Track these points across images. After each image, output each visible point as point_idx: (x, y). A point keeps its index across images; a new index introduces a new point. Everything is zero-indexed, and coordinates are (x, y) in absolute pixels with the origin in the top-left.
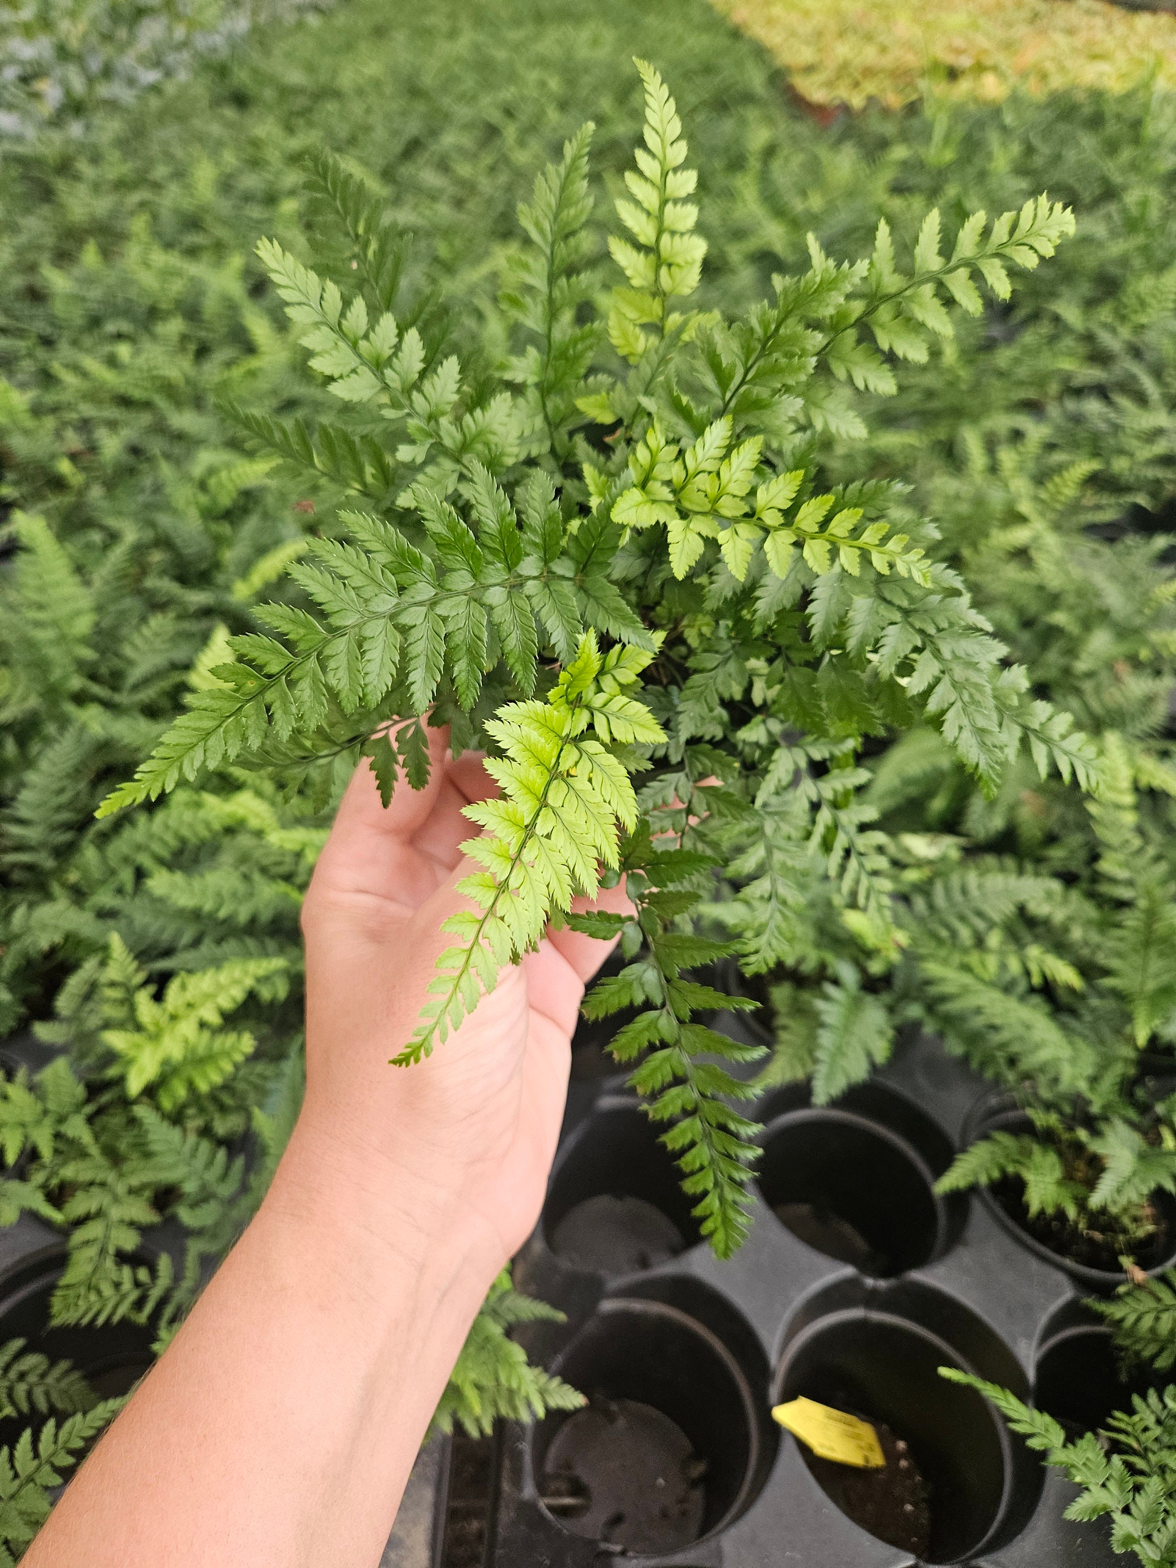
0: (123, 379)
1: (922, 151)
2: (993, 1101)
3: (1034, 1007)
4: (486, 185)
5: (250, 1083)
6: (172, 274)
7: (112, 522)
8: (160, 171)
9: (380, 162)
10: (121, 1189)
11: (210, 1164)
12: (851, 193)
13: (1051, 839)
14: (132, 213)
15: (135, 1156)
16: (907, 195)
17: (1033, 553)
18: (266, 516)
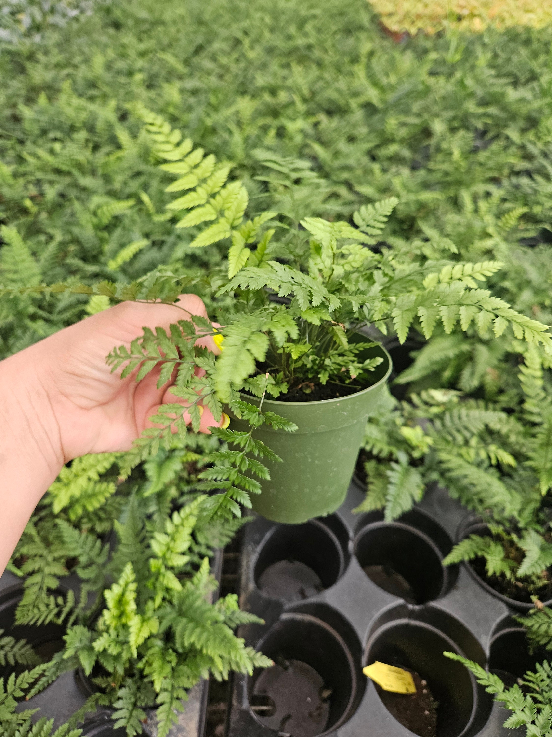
0: (58, 160)
1: (444, 55)
2: (471, 519)
3: (492, 474)
4: (234, 68)
5: (113, 507)
6: (82, 109)
7: (51, 231)
8: (77, 59)
9: (184, 56)
10: (50, 558)
11: (92, 548)
12: (410, 75)
13: (501, 391)
14: (63, 80)
15: (57, 542)
16: (437, 76)
17: (495, 253)
18: (124, 228)
